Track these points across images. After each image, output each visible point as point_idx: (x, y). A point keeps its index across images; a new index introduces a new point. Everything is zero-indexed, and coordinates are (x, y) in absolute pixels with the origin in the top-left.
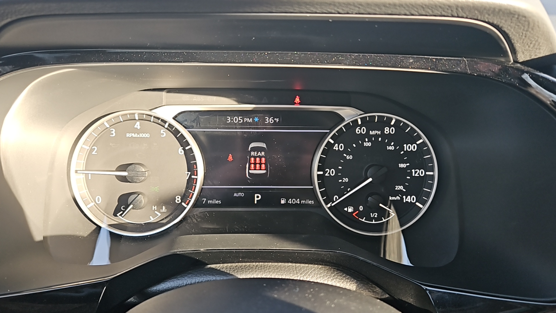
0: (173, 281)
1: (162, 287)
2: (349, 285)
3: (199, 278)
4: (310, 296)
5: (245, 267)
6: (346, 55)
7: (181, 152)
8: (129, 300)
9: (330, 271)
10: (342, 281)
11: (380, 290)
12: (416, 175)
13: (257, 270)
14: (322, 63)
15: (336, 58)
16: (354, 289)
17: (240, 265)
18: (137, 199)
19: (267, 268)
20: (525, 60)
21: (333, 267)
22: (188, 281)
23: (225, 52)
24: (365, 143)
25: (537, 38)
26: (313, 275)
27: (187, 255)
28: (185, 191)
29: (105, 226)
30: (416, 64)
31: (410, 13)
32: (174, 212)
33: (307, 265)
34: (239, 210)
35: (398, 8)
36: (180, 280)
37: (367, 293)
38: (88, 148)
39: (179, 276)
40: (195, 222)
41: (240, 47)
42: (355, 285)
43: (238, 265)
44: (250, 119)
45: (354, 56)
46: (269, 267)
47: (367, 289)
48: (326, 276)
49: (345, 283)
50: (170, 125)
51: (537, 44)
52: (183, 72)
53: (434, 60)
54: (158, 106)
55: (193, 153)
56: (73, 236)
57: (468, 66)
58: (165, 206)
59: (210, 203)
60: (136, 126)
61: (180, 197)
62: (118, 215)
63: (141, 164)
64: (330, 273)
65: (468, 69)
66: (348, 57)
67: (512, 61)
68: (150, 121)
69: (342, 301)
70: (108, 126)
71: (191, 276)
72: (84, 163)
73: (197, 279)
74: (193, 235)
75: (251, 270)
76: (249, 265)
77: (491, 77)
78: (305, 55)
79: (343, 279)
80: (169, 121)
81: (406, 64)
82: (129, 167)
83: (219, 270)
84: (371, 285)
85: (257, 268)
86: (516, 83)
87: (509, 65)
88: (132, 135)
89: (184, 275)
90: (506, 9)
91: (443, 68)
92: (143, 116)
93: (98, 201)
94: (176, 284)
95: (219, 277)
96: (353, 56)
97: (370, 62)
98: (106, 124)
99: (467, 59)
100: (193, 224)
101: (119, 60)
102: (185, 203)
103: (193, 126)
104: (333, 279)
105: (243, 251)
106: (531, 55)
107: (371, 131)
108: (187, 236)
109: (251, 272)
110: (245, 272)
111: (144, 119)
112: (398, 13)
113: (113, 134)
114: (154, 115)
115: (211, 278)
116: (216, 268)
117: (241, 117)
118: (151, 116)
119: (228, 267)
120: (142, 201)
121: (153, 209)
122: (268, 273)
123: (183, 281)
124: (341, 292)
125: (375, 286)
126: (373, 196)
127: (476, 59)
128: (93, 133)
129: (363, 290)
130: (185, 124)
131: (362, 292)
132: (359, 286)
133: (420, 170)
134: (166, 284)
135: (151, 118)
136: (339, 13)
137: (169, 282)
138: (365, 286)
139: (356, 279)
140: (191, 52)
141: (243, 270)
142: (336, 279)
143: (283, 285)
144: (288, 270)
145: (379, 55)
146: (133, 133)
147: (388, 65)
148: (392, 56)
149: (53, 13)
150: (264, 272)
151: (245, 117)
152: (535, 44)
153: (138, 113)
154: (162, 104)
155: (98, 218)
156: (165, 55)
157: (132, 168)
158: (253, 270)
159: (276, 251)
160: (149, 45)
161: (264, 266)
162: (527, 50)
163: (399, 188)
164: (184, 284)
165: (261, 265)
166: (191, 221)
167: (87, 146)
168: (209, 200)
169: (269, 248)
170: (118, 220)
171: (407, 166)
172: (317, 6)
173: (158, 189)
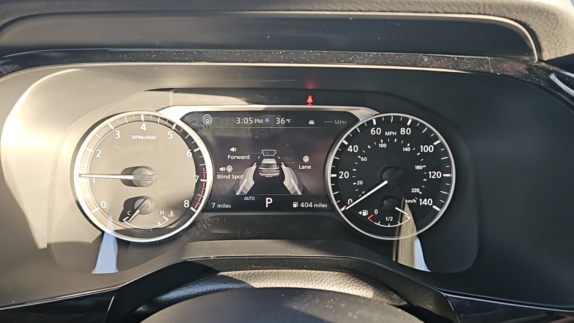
0: (184, 289)
1: (173, 296)
2: (366, 292)
3: (210, 286)
4: (331, 307)
5: (258, 274)
6: (364, 54)
7: (189, 155)
8: (138, 310)
9: (346, 278)
10: (359, 288)
11: (398, 297)
12: (433, 177)
13: (271, 277)
14: (339, 62)
15: (353, 57)
16: (371, 297)
17: (253, 272)
18: (143, 203)
19: (281, 275)
20: (550, 59)
21: (349, 274)
22: (200, 289)
23: (238, 51)
24: (380, 144)
25: (564, 36)
26: (329, 282)
27: (198, 262)
28: (194, 195)
29: (111, 232)
30: (437, 63)
31: (435, 11)
32: (182, 217)
33: (322, 272)
34: (251, 215)
35: (423, 5)
36: (191, 289)
37: (384, 300)
38: (91, 150)
39: (190, 284)
40: (206, 227)
41: (253, 46)
42: (372, 292)
43: (251, 272)
44: (260, 120)
45: (373, 55)
46: (282, 274)
47: (385, 296)
48: (342, 283)
49: (362, 290)
50: (177, 126)
51: (564, 42)
52: (192, 71)
53: (456, 59)
54: (165, 107)
55: (202, 155)
56: (79, 243)
57: (491, 65)
58: (173, 211)
59: (220, 207)
60: (141, 128)
61: (188, 202)
62: (124, 220)
63: (147, 168)
64: (346, 280)
65: (491, 68)
66: (366, 56)
67: (537, 60)
68: (157, 122)
69: (364, 312)
70: (113, 128)
71: (203, 284)
72: (87, 166)
73: (209, 287)
74: (203, 241)
75: (264, 278)
76: (262, 272)
77: (515, 77)
78: (321, 54)
79: (360, 286)
80: (176, 123)
81: (427, 63)
82: (135, 171)
83: (231, 278)
84: (389, 291)
85: (271, 275)
86: (541, 83)
87: (534, 64)
88: (138, 137)
89: (195, 283)
90: (535, 7)
91: (465, 67)
92: (150, 117)
93: (104, 206)
94: (187, 292)
95: (231, 284)
96: (371, 55)
97: (389, 61)
98: (110, 125)
99: (490, 58)
100: (203, 230)
101: (126, 60)
102: (194, 208)
103: (202, 128)
104: (349, 286)
105: (256, 258)
106: (556, 54)
107: (386, 132)
108: (198, 242)
109: (264, 279)
110: (258, 279)
111: (150, 120)
112: (422, 10)
113: (117, 136)
114: (161, 117)
115: (223, 286)
116: (228, 276)
117: (252, 118)
118: (158, 117)
119: (241, 274)
120: (149, 205)
121: (161, 214)
122: (282, 280)
123: (194, 289)
124: (362, 302)
125: (392, 293)
126: (389, 200)
127: (500, 57)
128: (96, 135)
129: (381, 297)
130: (194, 126)
131: (380, 299)
132: (376, 293)
133: (436, 172)
134: (177, 292)
135: (158, 119)
136: (360, 11)
137: (180, 290)
138: (382, 293)
139: (372, 286)
140: (202, 51)
141: (256, 277)
142: (352, 286)
143: (301, 295)
144: (303, 277)
145: (398, 54)
146: (138, 135)
147: (408, 64)
148: (412, 55)
149: (58, 11)
150: (278, 279)
151: (256, 118)
152: (561, 43)
153: (143, 114)
154: (169, 105)
155: (103, 223)
156: (174, 54)
157: (139, 171)
158: (266, 277)
159: (290, 258)
160: (158, 44)
161: (278, 273)
162: (553, 49)
163: (415, 191)
164: (195, 292)
165: (274, 272)
166: (201, 227)
167: (91, 149)
168: (219, 204)
169: (283, 254)
170: (124, 225)
171: (423, 168)
172: (337, 4)
173: (166, 193)
